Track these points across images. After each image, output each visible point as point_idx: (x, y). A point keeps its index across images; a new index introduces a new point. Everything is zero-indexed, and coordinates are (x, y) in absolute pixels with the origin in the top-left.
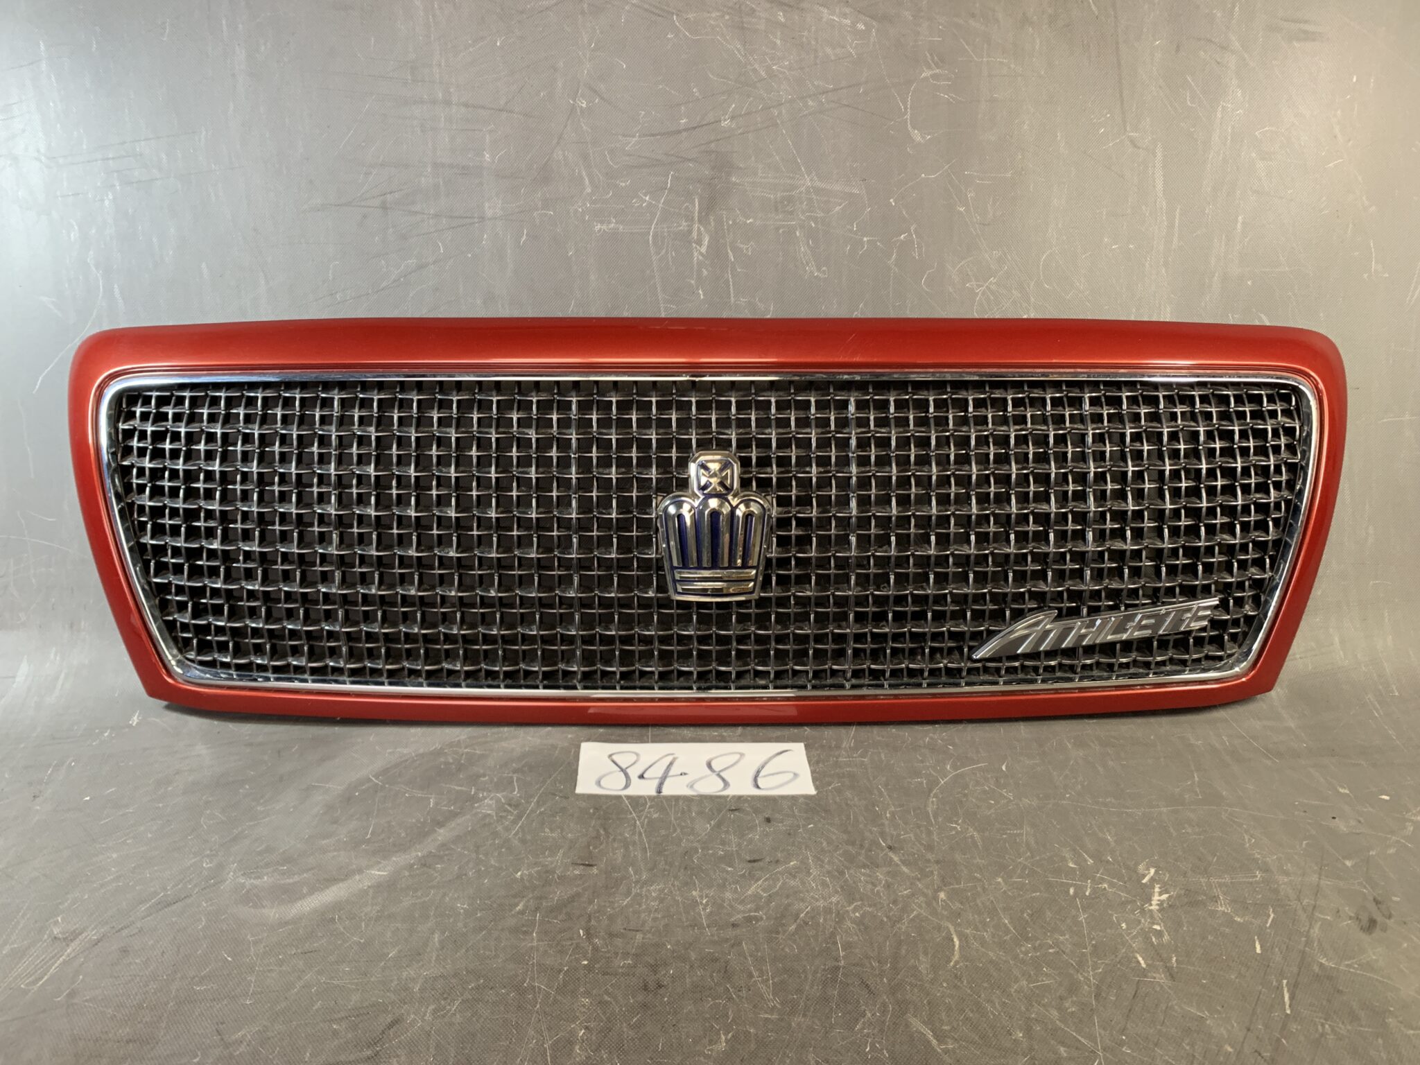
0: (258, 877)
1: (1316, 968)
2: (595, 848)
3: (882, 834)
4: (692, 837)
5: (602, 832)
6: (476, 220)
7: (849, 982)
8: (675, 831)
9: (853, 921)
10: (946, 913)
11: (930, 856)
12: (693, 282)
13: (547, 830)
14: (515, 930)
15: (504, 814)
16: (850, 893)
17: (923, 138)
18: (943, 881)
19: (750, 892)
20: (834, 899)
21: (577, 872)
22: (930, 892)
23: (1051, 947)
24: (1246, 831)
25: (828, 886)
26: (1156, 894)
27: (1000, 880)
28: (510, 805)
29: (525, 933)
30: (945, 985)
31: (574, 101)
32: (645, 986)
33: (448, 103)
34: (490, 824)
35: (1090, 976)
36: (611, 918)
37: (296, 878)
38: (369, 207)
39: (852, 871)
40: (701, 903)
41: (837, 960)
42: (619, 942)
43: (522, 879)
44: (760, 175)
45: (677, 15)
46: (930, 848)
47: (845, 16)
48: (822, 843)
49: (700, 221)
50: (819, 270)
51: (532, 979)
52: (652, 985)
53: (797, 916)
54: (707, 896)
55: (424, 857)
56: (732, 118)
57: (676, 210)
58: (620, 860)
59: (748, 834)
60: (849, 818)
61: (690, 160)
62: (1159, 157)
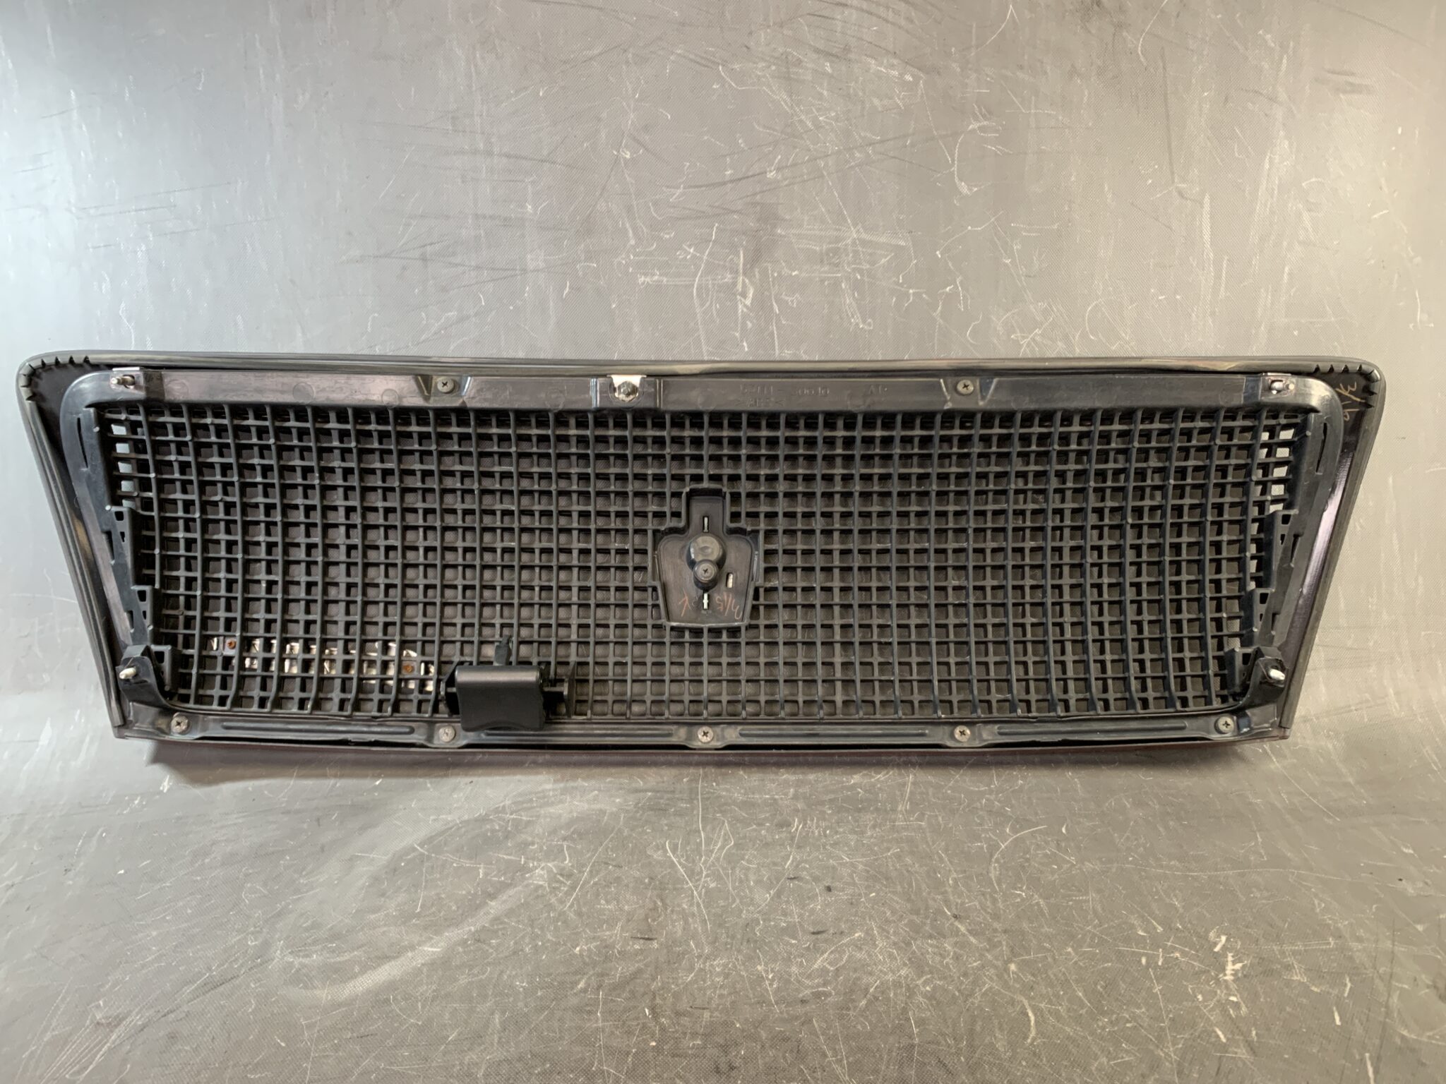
0: (307, 956)
1: (1398, 1041)
2: (654, 920)
3: (947, 902)
4: (751, 908)
5: (659, 903)
6: (519, 272)
7: (926, 1061)
8: (734, 901)
9: (925, 995)
10: (1018, 986)
11: (996, 925)
12: (737, 334)
13: (603, 902)
14: (579, 1010)
15: (557, 885)
16: (919, 965)
17: (970, 190)
18: (1012, 951)
19: (816, 966)
20: (903, 972)
21: (637, 947)
22: (999, 963)
23: (1128, 1021)
24: (1316, 895)
25: (896, 959)
26: (1230, 964)
27: (1070, 950)
28: (562, 875)
29: (589, 1012)
30: (1024, 1063)
31: (618, 152)
32: (717, 1068)
33: (489, 153)
34: (543, 896)
35: (1170, 1052)
36: (676, 996)
37: (346, 957)
38: (408, 259)
39: (918, 942)
40: (767, 978)
41: (911, 1037)
42: (685, 1021)
43: (581, 955)
44: (805, 226)
45: (723, 66)
46: (996, 917)
47: (892, 66)
48: (885, 913)
49: (745, 274)
50: (864, 322)
51: (600, 1062)
52: (724, 1067)
53: (867, 990)
54: (772, 971)
55: (477, 931)
56: (778, 169)
57: (722, 263)
58: (680, 933)
59: (809, 904)
60: (910, 885)
61: (734, 212)
62: (1207, 208)
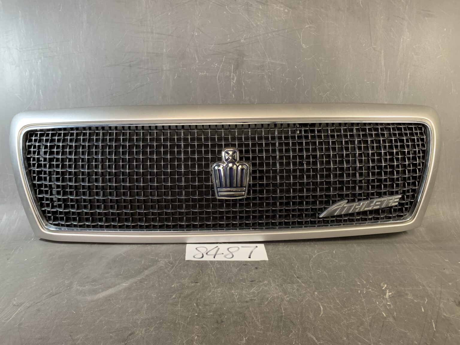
0: (84, 287)
1: (443, 317)
2: (198, 277)
3: (295, 273)
4: (231, 273)
5: (201, 272)
6: (160, 71)
7: (286, 321)
8: (225, 271)
9: (287, 301)
11: (311, 280)
12: (231, 92)
13: (182, 271)
14: (172, 304)
15: (168, 266)
16: (285, 292)
17: (306, 47)
18: (316, 288)
19: (251, 291)
20: (280, 294)
21: (193, 285)
22: (312, 292)
23: (353, 310)
24: (416, 274)
25: (278, 290)
26: (387, 293)
27: (335, 288)
28: (169, 263)
29: (176, 305)
30: (319, 322)
31: (193, 33)
32: (217, 322)
33: (152, 33)
34: (163, 269)
35: (367, 319)
36: (205, 300)
37: (97, 287)
38: (125, 66)
39: (285, 285)
40: (235, 295)
41: (282, 313)
42: (207, 307)
43: (174, 287)
44: (253, 58)
45: (227, 6)
46: (311, 278)
47: (281, 7)
48: (275, 276)
49: (233, 72)
50: (272, 89)
51: (179, 320)
52: (219, 321)
53: (268, 299)
54: (237, 292)
55: (140, 279)
56: (244, 39)
57: (226, 69)
58: (207, 280)
59: (250, 273)
60: (283, 268)
61: (230, 53)
62: (383, 54)
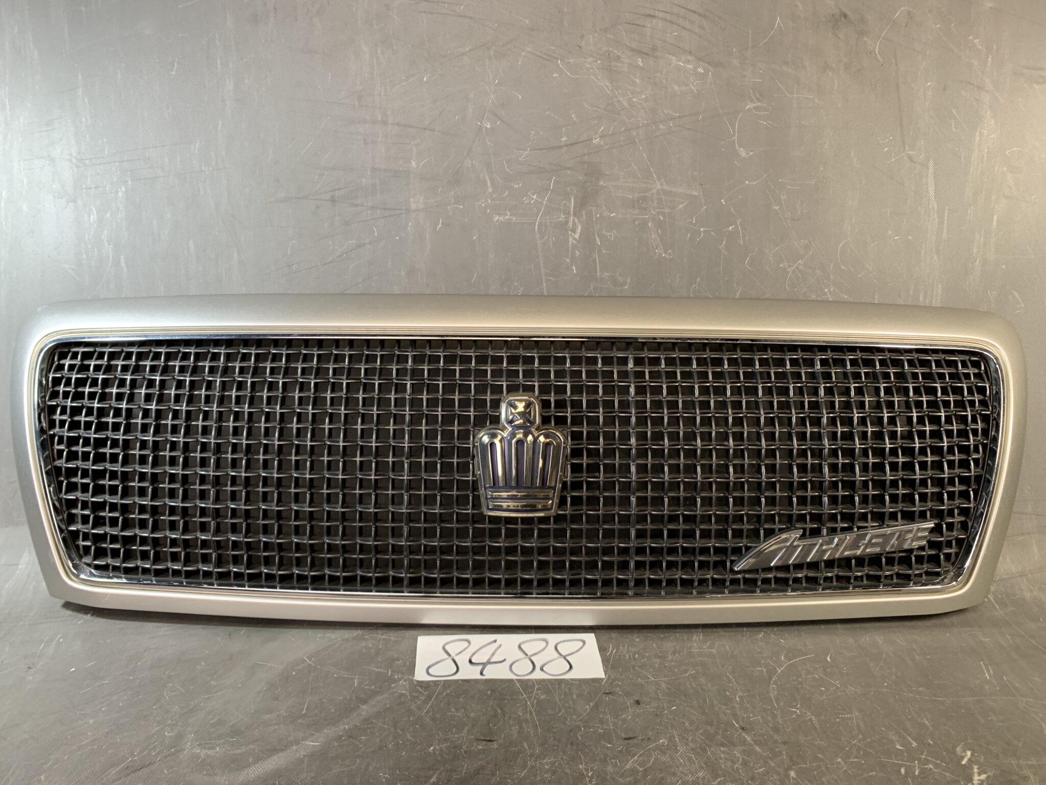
0: (212, 748)
2: (494, 725)
3: (735, 716)
4: (575, 717)
5: (499, 711)
6: (404, 212)
8: (560, 711)
11: (777, 737)
12: (568, 260)
13: (453, 710)
15: (416, 694)
16: (714, 769)
17: (747, 154)
18: (791, 760)
19: (628, 767)
20: (700, 774)
21: (480, 747)
22: (781, 770)
24: (1043, 720)
25: (694, 763)
26: (976, 775)
27: (839, 760)
31: (481, 123)
33: (385, 123)
34: (405, 703)
37: (243, 750)
38: (322, 200)
39: (712, 749)
40: (588, 776)
43: (434, 753)
44: (621, 180)
45: (561, 60)
46: (776, 729)
47: (688, 62)
48: (684, 723)
49: (575, 215)
50: (666, 252)
54: (592, 770)
55: (350, 729)
56: (601, 137)
57: (557, 206)
58: (515, 735)
59: (621, 715)
60: (705, 701)
61: (568, 168)
62: (931, 170)
